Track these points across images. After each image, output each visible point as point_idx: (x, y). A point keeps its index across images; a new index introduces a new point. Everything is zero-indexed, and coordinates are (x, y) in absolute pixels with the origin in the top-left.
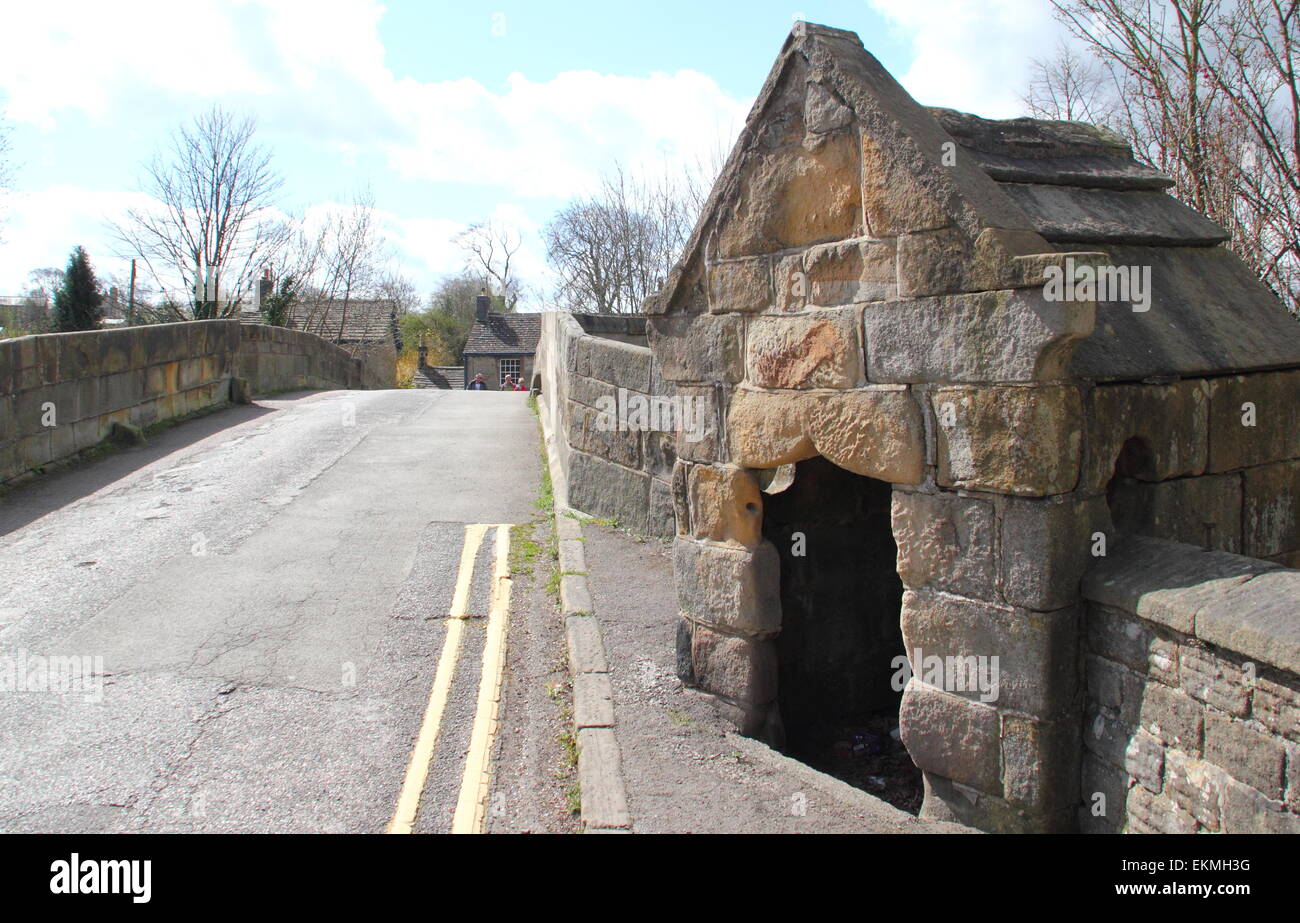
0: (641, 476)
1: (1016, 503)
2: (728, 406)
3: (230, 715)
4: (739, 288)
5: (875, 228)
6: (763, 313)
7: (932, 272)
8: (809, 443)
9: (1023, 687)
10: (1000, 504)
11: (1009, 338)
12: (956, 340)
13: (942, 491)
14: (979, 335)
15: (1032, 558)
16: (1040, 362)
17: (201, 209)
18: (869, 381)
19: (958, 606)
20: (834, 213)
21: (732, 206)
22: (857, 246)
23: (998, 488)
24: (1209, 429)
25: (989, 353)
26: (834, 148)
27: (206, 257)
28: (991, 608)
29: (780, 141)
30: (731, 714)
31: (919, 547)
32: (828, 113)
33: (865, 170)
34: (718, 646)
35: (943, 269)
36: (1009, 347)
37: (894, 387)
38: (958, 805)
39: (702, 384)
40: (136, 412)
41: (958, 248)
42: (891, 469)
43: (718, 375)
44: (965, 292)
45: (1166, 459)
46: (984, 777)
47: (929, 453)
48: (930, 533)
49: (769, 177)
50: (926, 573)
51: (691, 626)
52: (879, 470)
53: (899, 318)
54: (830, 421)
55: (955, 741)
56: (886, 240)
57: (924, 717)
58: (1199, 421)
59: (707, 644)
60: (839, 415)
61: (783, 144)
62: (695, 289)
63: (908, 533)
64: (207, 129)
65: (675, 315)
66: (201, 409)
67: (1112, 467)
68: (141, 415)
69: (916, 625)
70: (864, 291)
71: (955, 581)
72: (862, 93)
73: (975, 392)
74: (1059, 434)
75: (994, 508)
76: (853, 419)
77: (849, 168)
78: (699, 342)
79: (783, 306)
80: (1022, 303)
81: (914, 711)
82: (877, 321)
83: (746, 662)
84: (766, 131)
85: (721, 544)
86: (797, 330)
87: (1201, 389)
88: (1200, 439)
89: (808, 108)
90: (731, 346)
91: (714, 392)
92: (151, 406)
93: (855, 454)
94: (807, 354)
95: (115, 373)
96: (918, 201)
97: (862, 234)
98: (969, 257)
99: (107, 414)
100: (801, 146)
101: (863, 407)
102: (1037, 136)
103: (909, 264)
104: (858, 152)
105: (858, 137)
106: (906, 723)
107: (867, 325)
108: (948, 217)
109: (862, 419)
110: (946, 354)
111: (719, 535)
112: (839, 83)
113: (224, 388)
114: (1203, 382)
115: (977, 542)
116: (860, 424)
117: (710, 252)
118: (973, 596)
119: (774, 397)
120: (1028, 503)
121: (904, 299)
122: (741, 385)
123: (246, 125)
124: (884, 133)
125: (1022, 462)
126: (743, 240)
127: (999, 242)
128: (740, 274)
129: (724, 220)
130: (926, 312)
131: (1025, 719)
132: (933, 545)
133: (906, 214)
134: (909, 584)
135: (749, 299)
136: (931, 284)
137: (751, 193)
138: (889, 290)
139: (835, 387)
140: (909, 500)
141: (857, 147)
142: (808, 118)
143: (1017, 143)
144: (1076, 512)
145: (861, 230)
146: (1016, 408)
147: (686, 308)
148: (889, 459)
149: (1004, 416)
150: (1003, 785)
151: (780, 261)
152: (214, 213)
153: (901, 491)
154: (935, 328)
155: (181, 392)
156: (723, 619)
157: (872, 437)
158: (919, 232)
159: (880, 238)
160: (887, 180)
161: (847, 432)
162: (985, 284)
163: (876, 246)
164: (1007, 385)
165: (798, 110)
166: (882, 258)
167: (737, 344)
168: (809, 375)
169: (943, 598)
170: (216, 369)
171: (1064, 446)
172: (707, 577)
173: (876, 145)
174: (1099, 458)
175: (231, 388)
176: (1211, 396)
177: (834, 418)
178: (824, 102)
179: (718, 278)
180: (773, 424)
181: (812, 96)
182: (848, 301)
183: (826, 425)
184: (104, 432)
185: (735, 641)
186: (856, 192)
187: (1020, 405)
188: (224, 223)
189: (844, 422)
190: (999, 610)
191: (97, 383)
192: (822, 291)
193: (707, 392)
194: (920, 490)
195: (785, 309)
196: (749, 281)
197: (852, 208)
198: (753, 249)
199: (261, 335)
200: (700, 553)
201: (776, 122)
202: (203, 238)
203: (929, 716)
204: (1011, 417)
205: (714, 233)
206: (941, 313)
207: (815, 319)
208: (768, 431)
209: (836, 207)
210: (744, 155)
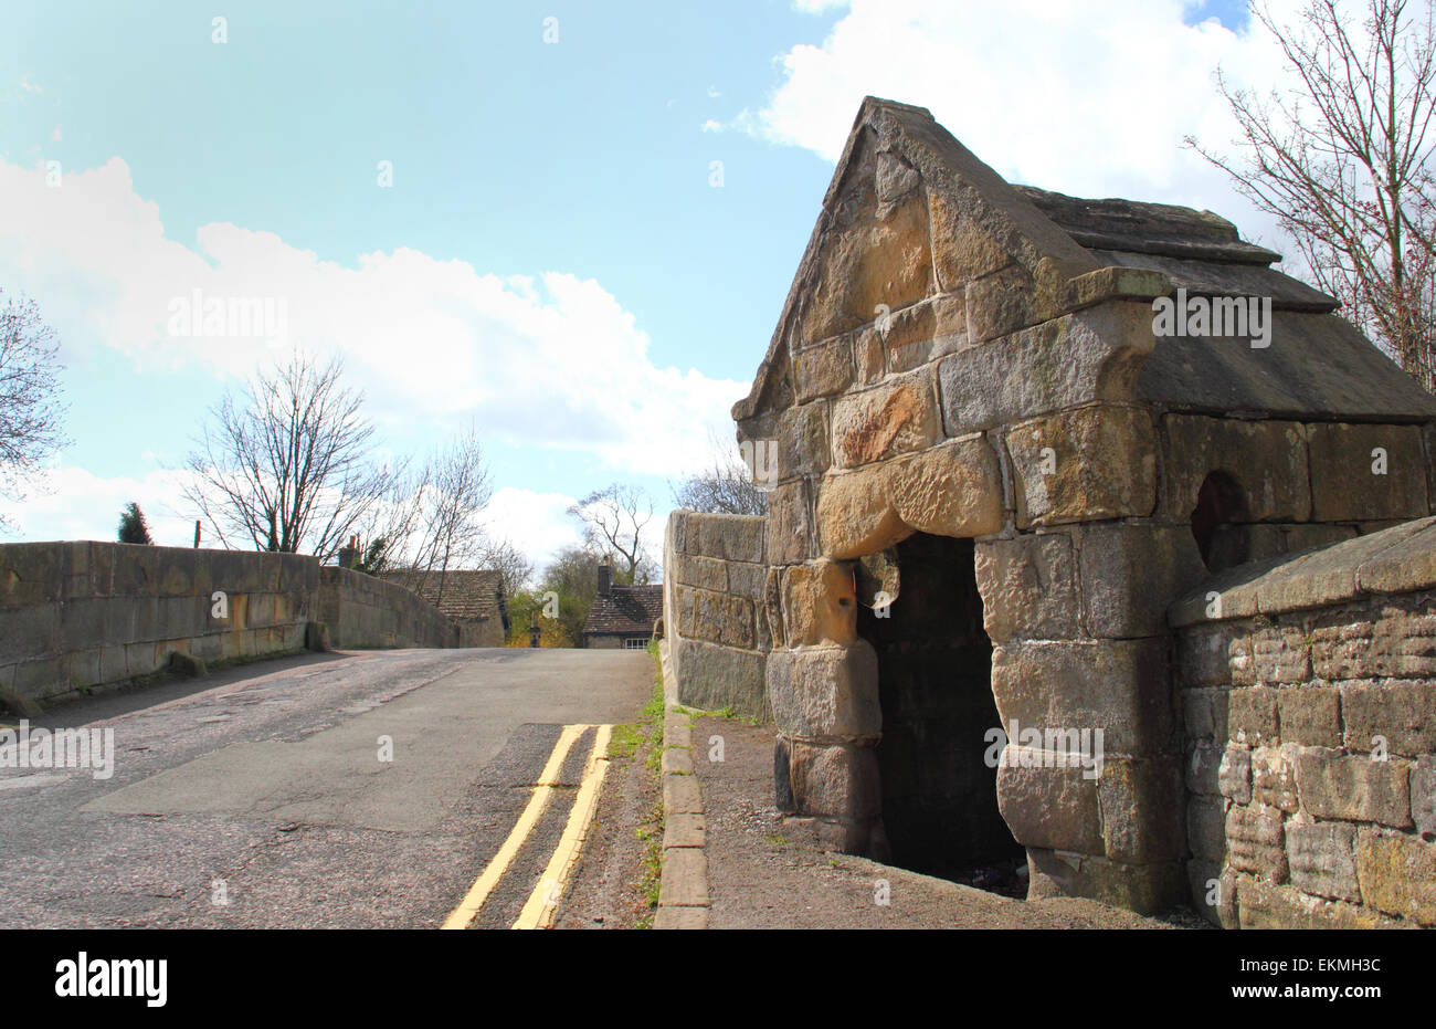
0: (755, 656)
1: (1091, 529)
2: (817, 497)
3: (290, 844)
4: (823, 372)
5: (945, 282)
6: (847, 392)
7: (998, 312)
8: (894, 514)
9: (1114, 724)
10: (1076, 532)
11: (1072, 362)
12: (1024, 374)
13: (1023, 534)
14: (1044, 366)
15: (1110, 583)
16: (1101, 380)
17: (277, 462)
18: (946, 436)
19: (1044, 650)
20: (908, 277)
21: (813, 290)
22: (930, 304)
23: (1072, 516)
24: (1310, 475)
25: (1055, 381)
26: (904, 212)
27: (283, 517)
28: (1077, 645)
29: (855, 216)
30: (832, 835)
31: (1003, 598)
32: (897, 180)
33: (933, 228)
34: (816, 761)
35: (1008, 308)
36: (1072, 371)
37: (970, 436)
38: (1062, 876)
39: (791, 480)
40: (198, 644)
41: (1020, 283)
42: (972, 520)
43: (805, 467)
44: (1029, 326)
45: (1260, 498)
46: (1084, 835)
47: (1007, 496)
48: (1013, 579)
49: (845, 254)
50: (1012, 624)
51: (789, 746)
52: (960, 525)
53: (971, 367)
54: (912, 485)
55: (1052, 802)
56: (956, 292)
57: (1021, 782)
58: (1296, 463)
59: (805, 761)
60: (920, 477)
61: (858, 218)
62: (782, 384)
63: (992, 584)
64: (286, 371)
65: (763, 415)
66: (272, 652)
67: (1195, 498)
68: (203, 648)
69: (1006, 682)
70: (938, 346)
71: (1040, 625)
72: (926, 153)
73: (1044, 423)
74: (1130, 455)
75: (1071, 540)
76: (933, 477)
77: (919, 229)
78: (788, 436)
79: (864, 380)
80: (1081, 325)
81: (1011, 777)
82: (951, 374)
83: (845, 771)
84: (842, 209)
85: (814, 647)
86: (878, 401)
87: (1295, 430)
88: (1299, 483)
89: (878, 178)
90: (817, 434)
91: (803, 487)
92: (215, 639)
93: (937, 513)
94: (888, 423)
95: (176, 596)
96: (982, 245)
97: (935, 293)
98: (1030, 291)
99: (165, 641)
100: (874, 217)
101: (942, 462)
102: (1127, 212)
103: (978, 310)
104: (927, 213)
105: (926, 198)
106: (1002, 793)
107: (942, 380)
108: (1009, 256)
109: (941, 476)
110: (1016, 391)
111: (814, 639)
112: (905, 148)
113: (299, 632)
114: (1298, 425)
115: (1058, 578)
116: (940, 480)
117: (794, 342)
118: (1059, 637)
119: (860, 475)
120: (1102, 527)
121: (974, 346)
122: (829, 473)
123: (332, 366)
124: (947, 187)
125: (1093, 483)
126: (824, 323)
127: (1054, 268)
128: (823, 357)
129: (806, 306)
130: (995, 354)
131: (1118, 759)
132: (1016, 592)
133: (972, 261)
134: (997, 640)
135: (832, 382)
136: (998, 324)
137: (831, 274)
138: (960, 340)
139: (916, 449)
140: (991, 549)
141: (925, 207)
142: (879, 187)
143: (1103, 217)
144: (1156, 538)
145: (934, 289)
146: (1082, 430)
147: (774, 406)
148: (969, 512)
149: (1072, 440)
150: (1104, 840)
151: (860, 336)
152: (293, 466)
153: (982, 542)
154: (1004, 369)
155: (250, 630)
156: (820, 729)
157: (951, 491)
158: (984, 276)
159: (950, 291)
160: (953, 233)
161: (928, 491)
162: (1046, 314)
163: (947, 301)
164: (1072, 408)
165: (870, 182)
166: (953, 311)
167: (823, 431)
168: (891, 442)
169: (1030, 645)
170: (290, 611)
171: (1137, 469)
172: (803, 686)
173: (942, 201)
174: (1178, 485)
175: (307, 633)
176: (1309, 440)
177: (916, 481)
178: (893, 169)
179: (802, 367)
180: (859, 503)
181: (882, 166)
182: (924, 361)
183: (909, 490)
184: (160, 661)
185: (833, 751)
186: (926, 253)
187: (1085, 426)
188: (304, 478)
189: (925, 482)
190: (1083, 646)
191: (155, 602)
192: (899, 357)
193: (796, 488)
194: (1000, 537)
195: (867, 383)
196: (832, 362)
197: (924, 269)
198: (836, 329)
199: (344, 580)
200: (794, 662)
201: (851, 199)
202: (280, 495)
203: (1025, 780)
204: (1079, 440)
205: (797, 322)
206: (1008, 353)
207: (895, 385)
208: (855, 511)
209: (909, 271)
210: (822, 237)
